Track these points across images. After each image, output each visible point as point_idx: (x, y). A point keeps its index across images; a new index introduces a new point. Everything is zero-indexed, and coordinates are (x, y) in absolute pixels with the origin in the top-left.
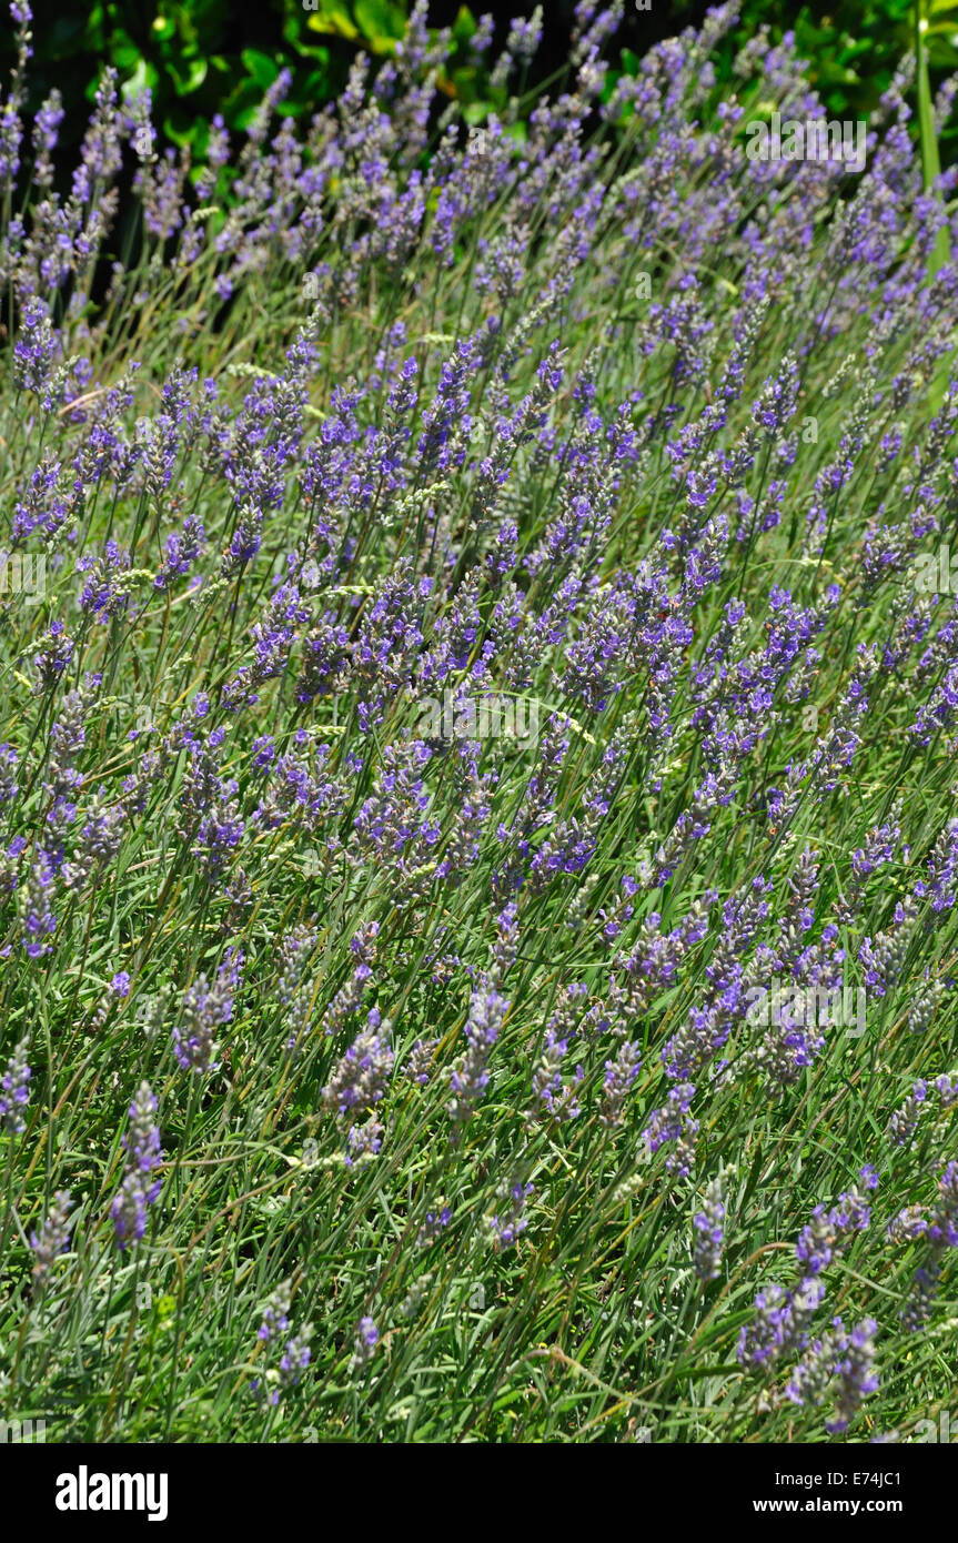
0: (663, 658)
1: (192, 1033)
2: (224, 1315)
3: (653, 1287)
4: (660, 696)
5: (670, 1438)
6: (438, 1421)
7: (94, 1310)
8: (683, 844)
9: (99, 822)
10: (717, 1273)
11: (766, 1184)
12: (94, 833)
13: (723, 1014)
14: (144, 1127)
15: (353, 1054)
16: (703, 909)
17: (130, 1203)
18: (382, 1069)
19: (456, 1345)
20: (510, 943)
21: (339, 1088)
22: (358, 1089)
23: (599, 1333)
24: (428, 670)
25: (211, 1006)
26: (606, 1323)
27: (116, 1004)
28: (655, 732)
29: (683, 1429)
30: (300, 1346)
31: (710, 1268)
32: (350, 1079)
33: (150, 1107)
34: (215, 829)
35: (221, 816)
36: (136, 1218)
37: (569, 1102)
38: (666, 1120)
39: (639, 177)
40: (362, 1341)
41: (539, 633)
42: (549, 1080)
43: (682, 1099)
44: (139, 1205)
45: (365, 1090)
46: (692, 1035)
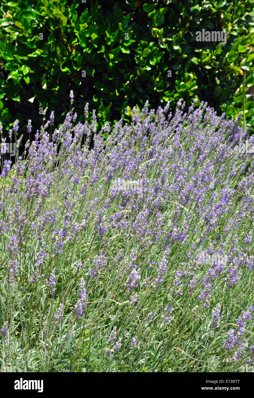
0: (200, 197)
1: (94, 269)
2: (102, 340)
3: (198, 337)
4: (200, 205)
5: (202, 371)
6: (150, 366)
7: (72, 337)
8: (207, 232)
9: (75, 226)
10: (218, 326)
11: (223, 315)
12: (74, 228)
13: (217, 271)
14: (82, 288)
15: (131, 275)
16: (212, 245)
17: (79, 307)
18: (138, 279)
19: (154, 349)
20: (168, 252)
21: (128, 283)
22: (132, 284)
23: (186, 348)
24: (149, 201)
25: (99, 262)
26: (188, 345)
27: (79, 269)
28: (198, 213)
29: (206, 368)
30: (119, 343)
31: (217, 325)
32: (130, 281)
33: (84, 284)
34: (101, 228)
35: (102, 225)
36: (80, 311)
37: (180, 291)
38: (204, 292)
39: (189, 128)
40: (133, 343)
41: (173, 188)
42: (177, 282)
43: (208, 287)
44: (81, 307)
45: (134, 284)
46: (209, 275)
